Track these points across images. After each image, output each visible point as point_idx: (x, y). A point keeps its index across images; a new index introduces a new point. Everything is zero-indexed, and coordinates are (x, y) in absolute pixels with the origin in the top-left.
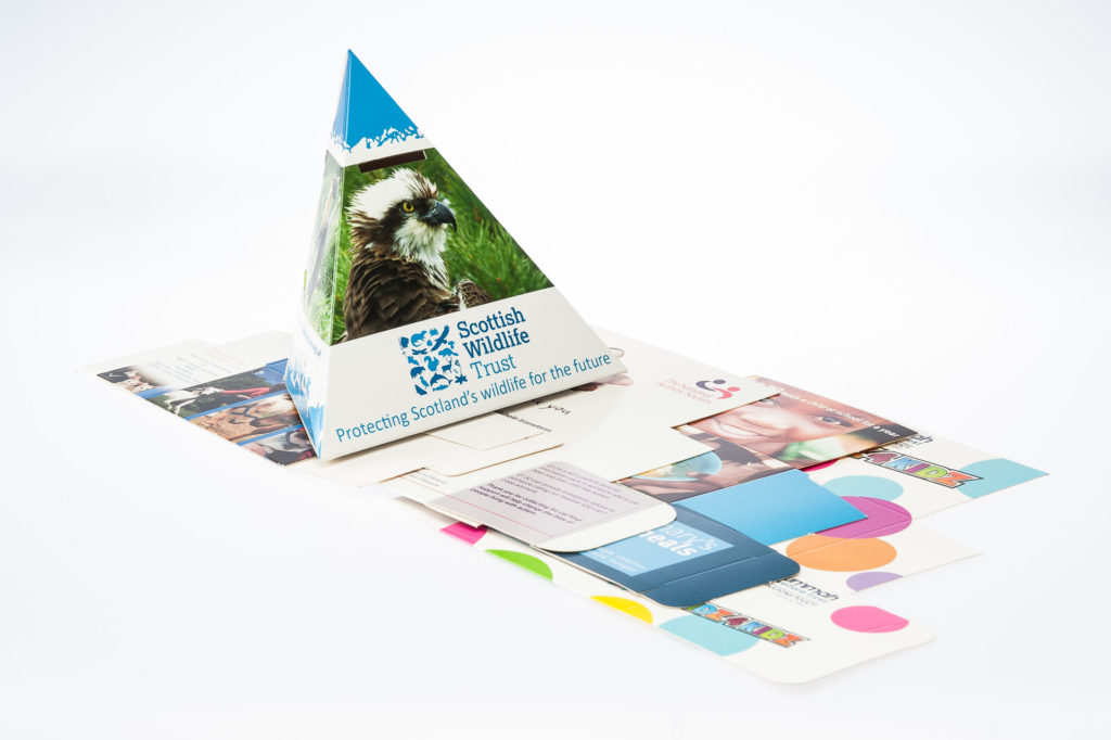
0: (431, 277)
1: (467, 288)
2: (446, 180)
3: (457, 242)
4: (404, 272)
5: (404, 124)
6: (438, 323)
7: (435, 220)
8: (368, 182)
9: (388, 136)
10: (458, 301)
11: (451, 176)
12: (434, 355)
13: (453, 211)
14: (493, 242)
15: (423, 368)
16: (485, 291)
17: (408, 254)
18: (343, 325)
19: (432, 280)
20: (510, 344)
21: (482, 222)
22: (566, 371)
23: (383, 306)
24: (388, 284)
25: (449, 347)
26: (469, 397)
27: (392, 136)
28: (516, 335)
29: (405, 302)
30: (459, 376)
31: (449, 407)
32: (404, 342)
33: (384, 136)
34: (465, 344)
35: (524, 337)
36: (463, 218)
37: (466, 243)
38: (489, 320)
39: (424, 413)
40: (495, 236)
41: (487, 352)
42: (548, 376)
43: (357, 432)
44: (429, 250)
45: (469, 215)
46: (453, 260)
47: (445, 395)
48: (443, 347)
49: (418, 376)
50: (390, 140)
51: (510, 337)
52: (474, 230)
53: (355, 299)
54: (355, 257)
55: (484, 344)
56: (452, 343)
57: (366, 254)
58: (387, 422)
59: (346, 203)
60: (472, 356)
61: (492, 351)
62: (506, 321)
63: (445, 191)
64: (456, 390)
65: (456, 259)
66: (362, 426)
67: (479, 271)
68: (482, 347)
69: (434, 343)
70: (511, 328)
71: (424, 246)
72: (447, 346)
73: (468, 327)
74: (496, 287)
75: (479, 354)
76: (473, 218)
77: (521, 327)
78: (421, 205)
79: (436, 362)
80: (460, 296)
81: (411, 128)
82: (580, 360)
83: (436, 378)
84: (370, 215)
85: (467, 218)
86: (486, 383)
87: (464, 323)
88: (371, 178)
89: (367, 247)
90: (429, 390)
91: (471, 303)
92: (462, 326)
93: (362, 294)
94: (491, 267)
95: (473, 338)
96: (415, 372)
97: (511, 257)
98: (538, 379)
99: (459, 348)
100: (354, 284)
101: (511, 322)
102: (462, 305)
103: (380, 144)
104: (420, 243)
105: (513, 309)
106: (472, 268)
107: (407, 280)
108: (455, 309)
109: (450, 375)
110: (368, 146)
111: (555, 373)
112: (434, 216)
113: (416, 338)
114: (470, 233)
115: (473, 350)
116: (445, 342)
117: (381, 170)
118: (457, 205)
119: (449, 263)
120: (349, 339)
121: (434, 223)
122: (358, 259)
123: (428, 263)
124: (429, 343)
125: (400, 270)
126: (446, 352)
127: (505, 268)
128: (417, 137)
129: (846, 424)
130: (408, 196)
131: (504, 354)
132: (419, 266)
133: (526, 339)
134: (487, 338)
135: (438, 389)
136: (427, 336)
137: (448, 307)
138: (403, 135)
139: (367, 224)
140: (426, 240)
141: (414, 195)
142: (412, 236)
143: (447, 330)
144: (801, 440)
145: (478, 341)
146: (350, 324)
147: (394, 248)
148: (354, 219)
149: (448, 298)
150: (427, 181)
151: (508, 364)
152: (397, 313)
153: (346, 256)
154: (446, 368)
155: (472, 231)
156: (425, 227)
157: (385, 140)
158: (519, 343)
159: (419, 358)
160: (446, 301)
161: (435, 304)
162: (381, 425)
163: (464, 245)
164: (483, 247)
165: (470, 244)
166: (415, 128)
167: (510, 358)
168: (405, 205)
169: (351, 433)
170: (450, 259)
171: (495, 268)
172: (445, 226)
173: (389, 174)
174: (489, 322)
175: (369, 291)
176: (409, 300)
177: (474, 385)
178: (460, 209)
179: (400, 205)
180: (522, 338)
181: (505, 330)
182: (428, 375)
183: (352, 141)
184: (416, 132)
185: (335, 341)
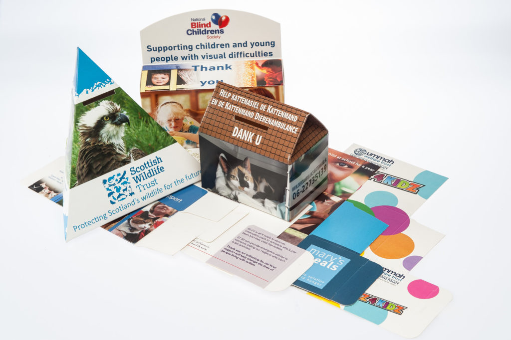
0: (118, 149)
1: (134, 152)
2: (125, 101)
3: (130, 131)
4: (104, 149)
5: (104, 78)
6: (120, 170)
7: (119, 122)
8: (87, 110)
9: (97, 86)
10: (130, 158)
11: (127, 99)
12: (118, 185)
13: (128, 116)
14: (147, 127)
15: (114, 192)
16: (143, 152)
17: (106, 141)
18: (76, 178)
19: (118, 151)
20: (155, 173)
21: (142, 119)
22: (182, 181)
23: (95, 167)
24: (97, 156)
25: (126, 180)
26: (136, 202)
27: (98, 86)
28: (158, 169)
29: (105, 163)
30: (131, 192)
31: (126, 207)
32: (105, 182)
33: (95, 86)
34: (134, 178)
35: (162, 169)
36: (133, 118)
37: (134, 130)
38: (145, 164)
39: (114, 212)
40: (148, 124)
41: (144, 179)
42: (173, 185)
43: (83, 226)
44: (116, 137)
45: (136, 116)
46: (129, 141)
47: (124, 202)
48: (123, 181)
49: (111, 196)
50: (98, 88)
51: (155, 170)
53: (81, 166)
54: (81, 146)
55: (142, 176)
56: (127, 178)
57: (86, 144)
58: (97, 219)
59: (77, 121)
60: (137, 182)
61: (147, 178)
62: (153, 163)
63: (124, 107)
64: (129, 199)
65: (129, 139)
66: (85, 223)
67: (140, 142)
68: (142, 177)
69: (119, 180)
70: (155, 166)
71: (114, 136)
72: (125, 180)
73: (135, 170)
74: (149, 148)
75: (140, 181)
76: (138, 118)
77: (160, 165)
78: (112, 117)
79: (120, 188)
80: (131, 156)
81: (108, 80)
82: (189, 175)
83: (120, 195)
84: (88, 125)
85: (135, 118)
86: (144, 194)
87: (133, 168)
88: (88, 107)
89: (87, 140)
90: (116, 201)
91: (136, 158)
92: (132, 169)
93: (85, 163)
94: (146, 139)
95: (137, 174)
96: (109, 195)
97: (156, 132)
98: (168, 187)
99: (131, 180)
100: (81, 159)
101: (155, 163)
102: (132, 160)
103: (93, 91)
104: (112, 134)
105: (156, 157)
106: (137, 142)
107: (106, 153)
108: (129, 162)
109: (126, 193)
110: (87, 93)
111: (176, 183)
112: (119, 120)
113: (110, 179)
114: (136, 125)
115: (137, 180)
116: (124, 178)
117: (93, 103)
118: (130, 113)
119: (126, 141)
120: (79, 184)
121: (119, 124)
122: (82, 147)
123: (116, 143)
124: (117, 180)
125: (102, 148)
126: (125, 183)
127: (153, 139)
128: (111, 84)
130: (106, 113)
131: (152, 179)
132: (112, 145)
133: (162, 170)
134: (144, 173)
135: (121, 200)
136: (116, 177)
137: (126, 162)
138: (104, 84)
139: (87, 130)
140: (115, 133)
141: (109, 112)
142: (108, 132)
143: (125, 173)
145: (140, 175)
146: (79, 177)
147: (100, 139)
148: (81, 128)
149: (125, 158)
150: (116, 104)
151: (154, 183)
152: (101, 169)
153: (77, 146)
154: (124, 190)
155: (137, 124)
156: (114, 126)
157: (95, 88)
158: (159, 172)
159: (112, 188)
160: (125, 160)
161: (119, 162)
162: (94, 221)
163: (133, 132)
164: (143, 131)
165: (136, 130)
166: (110, 79)
167: (155, 180)
168: (105, 118)
169: (80, 227)
170: (127, 139)
171: (148, 140)
172: (124, 124)
173: (97, 104)
174: (145, 166)
175: (88, 161)
176: (107, 162)
177: (138, 195)
178: (132, 114)
179: (102, 118)
180: (161, 170)
181: (152, 167)
182: (116, 195)
183: (79, 91)
184: (110, 81)
185: (72, 187)
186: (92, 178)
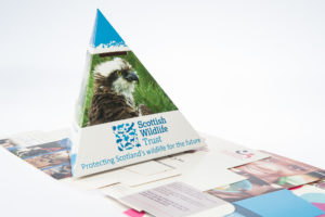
0: (127, 102)
1: (142, 107)
2: (136, 64)
3: (139, 89)
4: (116, 99)
5: (119, 40)
6: (129, 121)
8: (102, 61)
9: (112, 44)
10: (138, 112)
11: (138, 62)
12: (127, 134)
14: (154, 90)
15: (122, 140)
16: (150, 110)
17: (118, 92)
20: (160, 131)
21: (150, 82)
22: (183, 145)
23: (106, 112)
24: (109, 104)
25: (134, 131)
26: (142, 153)
27: (114, 44)
28: (162, 128)
29: (116, 111)
30: (137, 144)
31: (133, 157)
33: (110, 44)
34: (141, 131)
35: (166, 129)
36: (142, 79)
37: (143, 89)
39: (122, 159)
41: (150, 135)
42: (175, 146)
43: (91, 166)
44: (127, 91)
45: (144, 78)
46: (137, 95)
48: (131, 131)
49: (120, 143)
51: (160, 129)
52: (146, 84)
53: (94, 109)
57: (100, 90)
58: (105, 162)
59: (92, 69)
60: (143, 135)
61: (152, 134)
62: (158, 122)
63: (135, 68)
64: (135, 150)
66: (93, 164)
67: (148, 101)
68: (148, 132)
69: (127, 130)
70: (160, 125)
71: (125, 89)
73: (142, 124)
74: (155, 108)
75: (146, 135)
76: (146, 80)
77: (164, 125)
78: (124, 73)
79: (128, 137)
80: (140, 111)
81: (122, 42)
82: (188, 140)
83: (127, 144)
86: (149, 147)
87: (141, 122)
88: (104, 60)
89: (100, 87)
90: (124, 149)
91: (144, 114)
93: (97, 107)
94: (153, 100)
95: (144, 128)
96: (118, 141)
97: (161, 97)
98: (171, 147)
99: (138, 132)
100: (94, 102)
101: (160, 123)
102: (140, 114)
103: (109, 47)
104: (123, 88)
105: (161, 117)
106: (145, 100)
107: (117, 102)
108: (137, 116)
109: (134, 143)
110: (104, 47)
111: (178, 145)
112: (130, 77)
113: (119, 127)
114: (145, 86)
115: (144, 133)
116: (132, 129)
117: (108, 57)
118: (140, 74)
119: (135, 97)
120: (90, 125)
121: (130, 80)
122: (96, 92)
123: (126, 96)
124: (125, 129)
125: (114, 98)
126: (133, 134)
127: (158, 101)
128: (125, 46)
129: (303, 170)
130: (119, 68)
131: (157, 136)
132: (122, 97)
134: (150, 128)
135: (128, 149)
136: (125, 127)
137: (134, 115)
138: (118, 44)
139: (101, 78)
140: (126, 87)
141: (122, 68)
142: (120, 85)
143: (133, 124)
144: (285, 176)
145: (146, 130)
146: (91, 119)
147: (112, 89)
148: (95, 76)
149: (134, 111)
150: (128, 63)
151: (159, 140)
152: (112, 116)
153: (91, 91)
154: (133, 140)
156: (126, 81)
158: (163, 132)
159: (121, 135)
160: (133, 113)
161: (128, 113)
164: (150, 92)
166: (124, 42)
167: (160, 138)
168: (118, 72)
169: (88, 167)
171: (155, 101)
172: (134, 82)
173: (112, 59)
174: (151, 122)
175: (100, 106)
177: (144, 148)
178: (141, 76)
179: (116, 72)
181: (158, 126)
182: (124, 143)
183: (97, 44)
184: (124, 44)
185: (84, 126)
186: (104, 122)
